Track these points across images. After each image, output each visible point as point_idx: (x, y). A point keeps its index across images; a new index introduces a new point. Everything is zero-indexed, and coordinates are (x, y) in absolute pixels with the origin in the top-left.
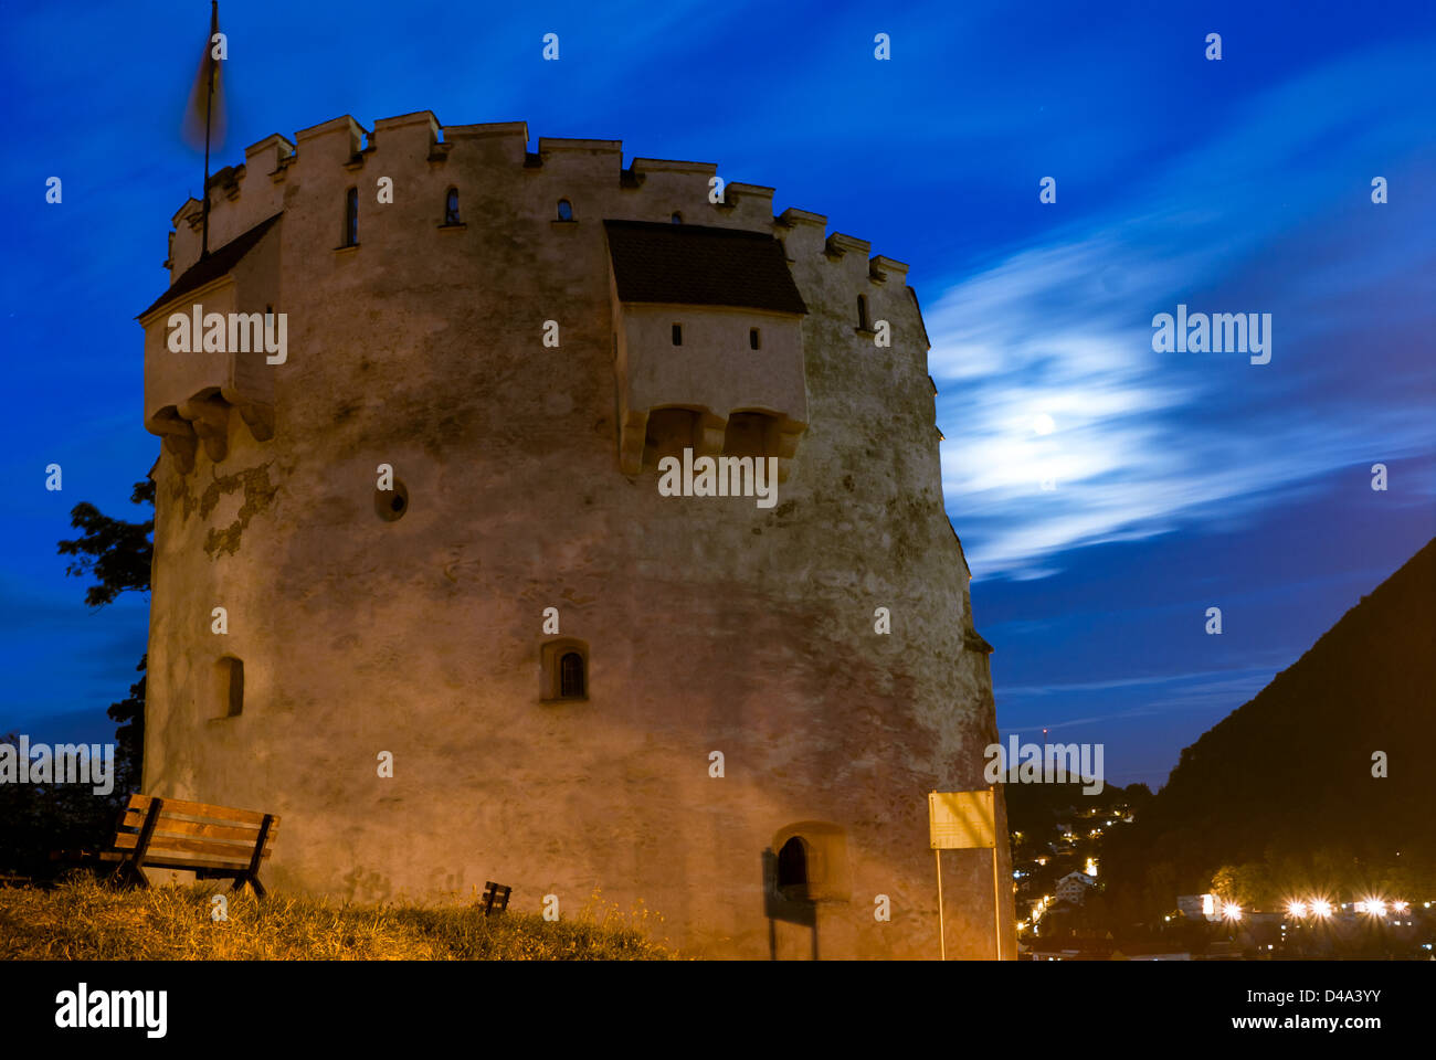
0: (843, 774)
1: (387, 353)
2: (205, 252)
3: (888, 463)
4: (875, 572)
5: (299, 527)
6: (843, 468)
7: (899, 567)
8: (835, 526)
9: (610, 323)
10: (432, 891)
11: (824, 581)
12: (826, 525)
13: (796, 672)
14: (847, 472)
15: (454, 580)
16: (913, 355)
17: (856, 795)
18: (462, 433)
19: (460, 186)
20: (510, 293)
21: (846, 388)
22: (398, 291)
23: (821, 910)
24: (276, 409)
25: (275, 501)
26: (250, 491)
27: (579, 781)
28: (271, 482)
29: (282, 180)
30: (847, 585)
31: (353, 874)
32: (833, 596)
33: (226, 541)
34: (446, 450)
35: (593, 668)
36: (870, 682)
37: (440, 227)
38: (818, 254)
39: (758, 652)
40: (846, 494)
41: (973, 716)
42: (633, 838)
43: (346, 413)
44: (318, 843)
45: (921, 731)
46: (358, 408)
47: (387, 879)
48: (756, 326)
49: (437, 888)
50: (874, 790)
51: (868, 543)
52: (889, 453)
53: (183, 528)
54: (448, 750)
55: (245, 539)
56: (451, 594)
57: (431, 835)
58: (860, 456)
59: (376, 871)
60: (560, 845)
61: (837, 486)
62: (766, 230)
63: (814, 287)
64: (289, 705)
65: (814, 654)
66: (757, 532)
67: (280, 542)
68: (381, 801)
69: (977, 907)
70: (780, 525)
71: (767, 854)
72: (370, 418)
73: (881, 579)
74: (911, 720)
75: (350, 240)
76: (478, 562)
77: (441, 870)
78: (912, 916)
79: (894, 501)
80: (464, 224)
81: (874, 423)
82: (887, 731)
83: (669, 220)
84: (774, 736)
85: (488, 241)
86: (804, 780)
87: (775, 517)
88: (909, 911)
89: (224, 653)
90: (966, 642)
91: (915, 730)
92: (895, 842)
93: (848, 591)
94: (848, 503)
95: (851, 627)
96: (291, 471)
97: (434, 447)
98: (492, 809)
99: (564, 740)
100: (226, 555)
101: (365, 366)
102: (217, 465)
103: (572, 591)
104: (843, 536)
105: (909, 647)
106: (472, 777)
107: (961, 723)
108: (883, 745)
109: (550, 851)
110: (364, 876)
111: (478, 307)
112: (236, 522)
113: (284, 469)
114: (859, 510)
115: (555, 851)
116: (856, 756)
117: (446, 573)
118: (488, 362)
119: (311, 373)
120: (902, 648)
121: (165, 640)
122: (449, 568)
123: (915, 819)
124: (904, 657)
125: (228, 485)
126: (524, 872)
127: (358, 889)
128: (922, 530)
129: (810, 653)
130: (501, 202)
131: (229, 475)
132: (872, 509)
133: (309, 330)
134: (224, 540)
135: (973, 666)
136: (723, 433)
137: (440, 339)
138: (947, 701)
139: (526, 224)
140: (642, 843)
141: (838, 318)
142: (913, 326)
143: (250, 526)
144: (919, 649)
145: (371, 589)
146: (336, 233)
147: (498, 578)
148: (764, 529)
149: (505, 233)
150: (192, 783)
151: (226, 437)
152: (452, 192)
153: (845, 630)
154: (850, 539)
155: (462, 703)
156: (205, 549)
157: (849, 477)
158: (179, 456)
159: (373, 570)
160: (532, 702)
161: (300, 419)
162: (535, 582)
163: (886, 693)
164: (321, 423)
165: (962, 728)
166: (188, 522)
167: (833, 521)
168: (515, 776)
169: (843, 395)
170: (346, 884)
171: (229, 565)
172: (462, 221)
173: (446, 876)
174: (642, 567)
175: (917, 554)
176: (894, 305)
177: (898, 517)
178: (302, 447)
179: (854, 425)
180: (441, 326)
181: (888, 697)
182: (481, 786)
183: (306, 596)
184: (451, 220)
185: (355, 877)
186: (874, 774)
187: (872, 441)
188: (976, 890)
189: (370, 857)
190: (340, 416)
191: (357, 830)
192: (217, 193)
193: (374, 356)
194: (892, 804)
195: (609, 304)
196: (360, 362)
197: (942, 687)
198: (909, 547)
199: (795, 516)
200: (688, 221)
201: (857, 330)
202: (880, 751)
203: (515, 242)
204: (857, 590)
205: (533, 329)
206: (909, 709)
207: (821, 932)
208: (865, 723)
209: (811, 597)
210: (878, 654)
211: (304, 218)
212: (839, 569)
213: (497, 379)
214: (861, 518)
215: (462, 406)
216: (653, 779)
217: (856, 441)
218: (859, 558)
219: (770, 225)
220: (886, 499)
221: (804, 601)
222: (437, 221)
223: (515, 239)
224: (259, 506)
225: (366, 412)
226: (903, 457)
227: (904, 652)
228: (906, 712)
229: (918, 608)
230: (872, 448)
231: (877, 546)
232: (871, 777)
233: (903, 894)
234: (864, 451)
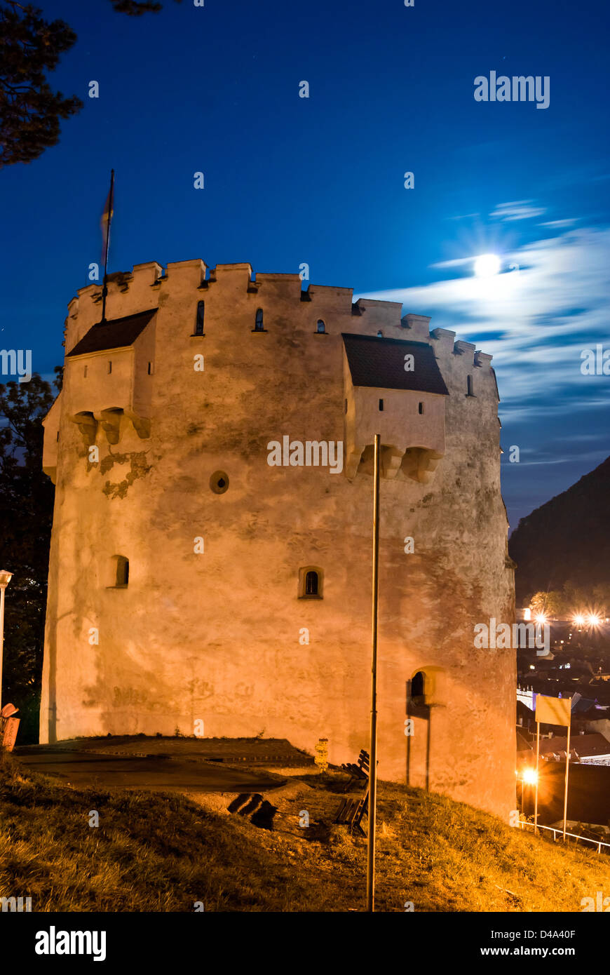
0: (447, 641)
1: (220, 399)
2: (104, 320)
3: (477, 470)
4: (468, 531)
5: (165, 490)
6: (456, 474)
7: (479, 527)
8: (451, 507)
9: (343, 392)
10: (237, 694)
11: (443, 537)
12: (446, 506)
13: (428, 586)
14: (458, 477)
15: (254, 530)
16: (492, 407)
17: (452, 651)
18: (261, 449)
19: (264, 308)
20: (290, 373)
21: (460, 429)
22: (227, 365)
23: (433, 711)
24: (152, 421)
25: (150, 473)
26: (134, 465)
27: (317, 642)
28: (148, 462)
29: (158, 289)
30: (454, 539)
31: (193, 681)
32: (448, 545)
33: (118, 490)
34: (252, 457)
35: (326, 582)
36: (463, 591)
37: (253, 331)
38: (450, 354)
39: (409, 576)
40: (457, 489)
41: (507, 604)
42: (343, 673)
43: (194, 430)
44: (173, 663)
45: (484, 616)
46: (202, 429)
47: (212, 686)
48: (421, 401)
49: (239, 692)
50: (461, 648)
51: (465, 515)
52: (478, 464)
53: (87, 476)
54: (247, 621)
55: (130, 491)
56: (252, 538)
57: (237, 665)
58: (464, 467)
59: (206, 681)
60: (305, 675)
61: (453, 485)
62: (424, 340)
63: (447, 372)
64: (157, 587)
65: (437, 577)
66: (412, 510)
67: (153, 497)
68: (210, 645)
69: (502, 706)
70: (424, 507)
71: (408, 683)
72: (208, 435)
73: (471, 535)
74: (480, 610)
75: (199, 331)
76: (267, 521)
77: (242, 684)
78: (475, 713)
79: (479, 491)
80: (266, 331)
81: (472, 448)
82: (469, 617)
83: (375, 334)
84: (415, 621)
85: (279, 342)
86: (428, 644)
87: (422, 502)
88: (474, 710)
89: (117, 553)
90: (506, 564)
91: (481, 616)
92: (469, 675)
93: (455, 542)
94: (458, 494)
95: (455, 562)
96: (160, 458)
97: (245, 456)
98: (270, 654)
99: (310, 620)
100: (118, 498)
101: (207, 405)
102: (112, 446)
103: (317, 540)
104: (454, 512)
105: (481, 571)
106: (260, 636)
107: (501, 609)
108: (466, 624)
109: (300, 678)
110: (199, 683)
111: (272, 379)
112: (125, 481)
113: (156, 456)
114: (463, 497)
115: (303, 678)
116: (454, 630)
117: (249, 526)
118: (276, 410)
119: (174, 404)
120: (478, 571)
121: (73, 536)
122: (251, 523)
123: (479, 663)
124: (479, 576)
125: (121, 459)
126: (286, 688)
127: (196, 689)
128: (491, 505)
129: (435, 576)
130: (286, 319)
131: (120, 453)
132: (469, 496)
133: (173, 380)
134: (116, 489)
135: (508, 576)
136: (401, 459)
137: (251, 395)
138: (496, 598)
139: (300, 333)
140: (347, 676)
141: (457, 389)
142: (493, 390)
143: (134, 484)
144: (485, 572)
145: (206, 530)
146: (191, 326)
147: (278, 531)
148: (416, 508)
149: (289, 338)
150: (95, 620)
151: (118, 432)
152: (260, 311)
153: (453, 563)
154: (457, 513)
155: (256, 597)
156: (104, 491)
157: (459, 479)
158: (87, 436)
159: (208, 520)
160: (294, 599)
161: (167, 430)
162: (298, 534)
163: (469, 596)
164: (179, 434)
165: (502, 612)
166: (90, 474)
167: (450, 504)
168: (283, 637)
169: (458, 433)
170: (189, 686)
171: (120, 504)
172: (265, 329)
173: (244, 687)
174: (353, 529)
175: (487, 518)
176: (484, 379)
177: (480, 500)
178: (167, 446)
179: (462, 450)
180: (252, 387)
181: (471, 598)
182: (265, 641)
183: (168, 529)
184: (259, 328)
185: (194, 683)
186: (461, 640)
187: (471, 459)
188: (502, 697)
189: (202, 673)
190: (191, 432)
191: (196, 658)
192: (112, 286)
193: (212, 400)
194: (469, 655)
195: (343, 381)
196: (203, 402)
197: (494, 590)
198: (484, 516)
199: (432, 502)
200: (386, 336)
201: (466, 395)
202: (465, 627)
203: (293, 343)
204: (459, 541)
205: (301, 394)
206: (479, 604)
207: (432, 722)
208: (459, 613)
209: (437, 546)
210: (467, 575)
211: (171, 314)
212: (451, 530)
213: (281, 420)
214: (463, 502)
215: (261, 434)
216: (354, 642)
217: (462, 458)
218: (461, 524)
219: (428, 338)
220: (475, 490)
221: (433, 548)
222: (252, 327)
223: (294, 341)
224: (139, 474)
225: (206, 432)
226: (484, 466)
227: (479, 574)
228: (478, 606)
229: (486, 549)
230: (470, 462)
231: (469, 517)
232: (460, 642)
233: (471, 702)
234: (466, 464)
